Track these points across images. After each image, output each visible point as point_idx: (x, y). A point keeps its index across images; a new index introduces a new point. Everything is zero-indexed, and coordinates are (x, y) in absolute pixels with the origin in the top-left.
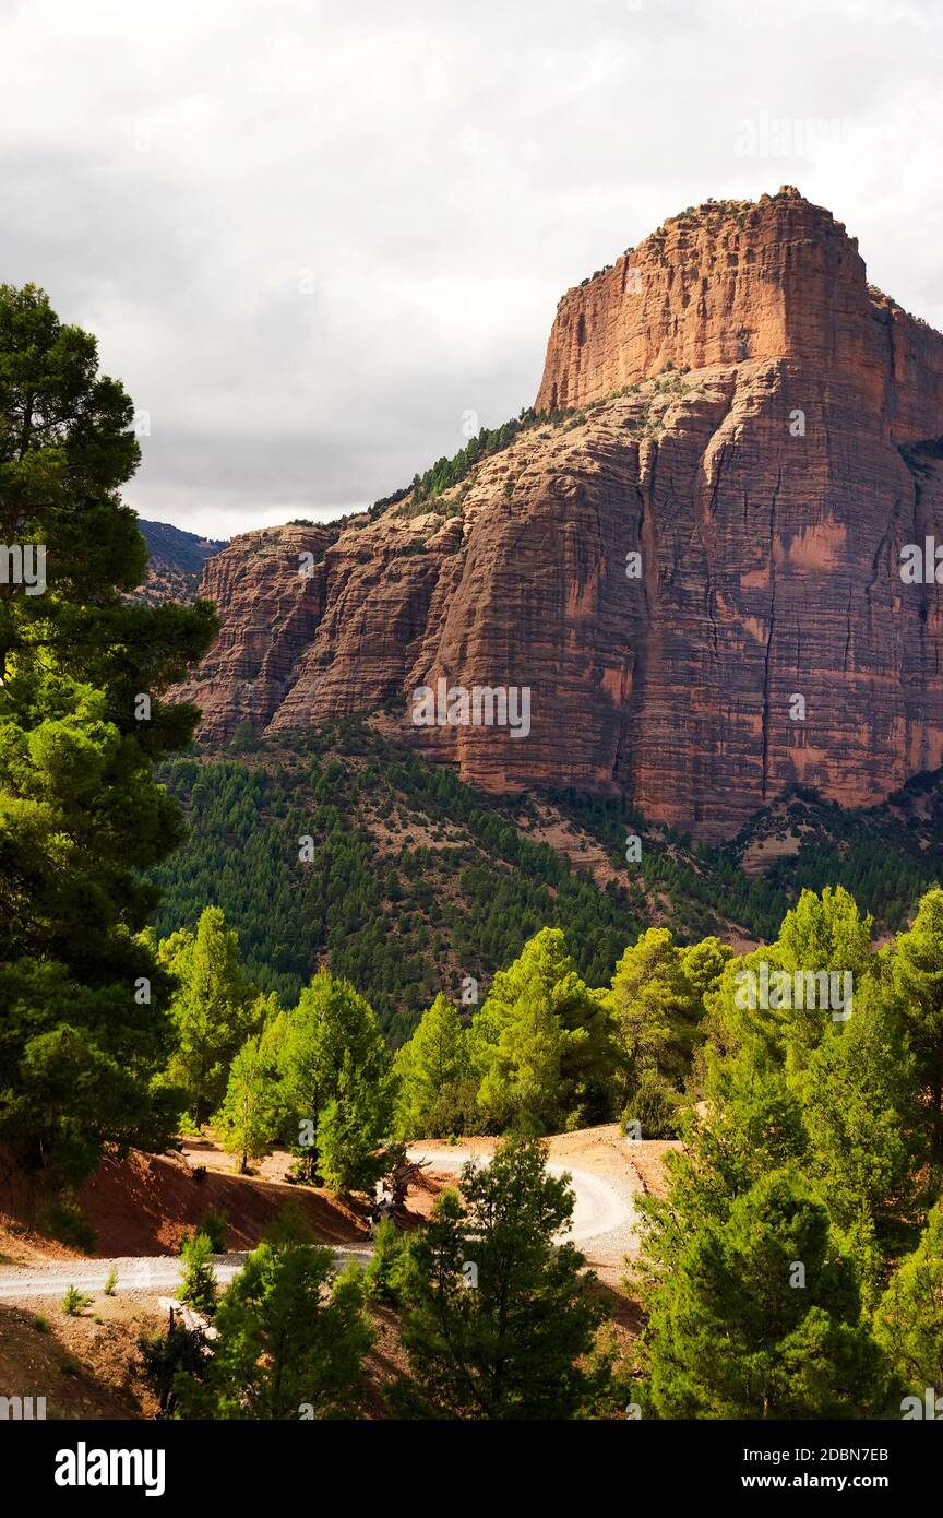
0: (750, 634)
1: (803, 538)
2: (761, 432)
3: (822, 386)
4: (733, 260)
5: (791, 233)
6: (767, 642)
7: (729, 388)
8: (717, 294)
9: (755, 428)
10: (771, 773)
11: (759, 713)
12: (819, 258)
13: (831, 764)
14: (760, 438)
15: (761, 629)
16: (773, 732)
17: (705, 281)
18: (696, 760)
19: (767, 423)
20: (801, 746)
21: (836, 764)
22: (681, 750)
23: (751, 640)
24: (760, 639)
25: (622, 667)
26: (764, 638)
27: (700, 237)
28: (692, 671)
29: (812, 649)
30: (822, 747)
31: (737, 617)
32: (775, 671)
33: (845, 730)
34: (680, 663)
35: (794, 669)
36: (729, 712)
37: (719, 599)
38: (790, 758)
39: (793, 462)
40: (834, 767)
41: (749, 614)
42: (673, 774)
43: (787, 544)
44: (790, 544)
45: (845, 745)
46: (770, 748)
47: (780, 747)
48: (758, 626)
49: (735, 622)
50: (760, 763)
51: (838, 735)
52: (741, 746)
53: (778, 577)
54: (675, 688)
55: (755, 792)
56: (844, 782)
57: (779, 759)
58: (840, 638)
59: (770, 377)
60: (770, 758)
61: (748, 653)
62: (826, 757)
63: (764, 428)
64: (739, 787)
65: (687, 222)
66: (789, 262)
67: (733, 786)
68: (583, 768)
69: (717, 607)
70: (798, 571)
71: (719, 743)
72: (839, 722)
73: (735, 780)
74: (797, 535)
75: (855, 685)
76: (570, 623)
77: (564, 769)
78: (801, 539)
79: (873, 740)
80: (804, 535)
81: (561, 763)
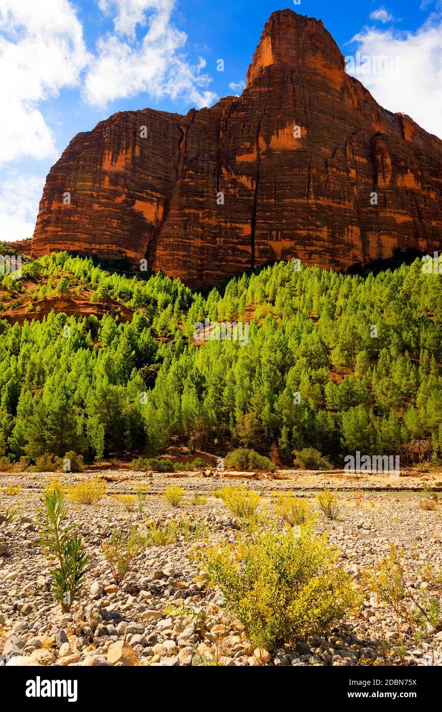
0: (242, 184)
1: (278, 136)
2: (254, 94)
6: (254, 188)
9: (250, 93)
10: (256, 255)
11: (247, 223)
13: (299, 248)
14: (254, 97)
15: (250, 181)
16: (257, 232)
18: (202, 248)
20: (277, 239)
21: (303, 248)
22: (187, 241)
23: (243, 187)
24: (250, 187)
25: (155, 203)
26: (252, 186)
28: (201, 203)
29: (284, 189)
30: (292, 239)
31: (234, 176)
32: (259, 201)
33: (308, 230)
34: (191, 198)
35: (273, 200)
36: (226, 222)
37: (224, 170)
38: (270, 246)
40: (301, 250)
41: (242, 174)
42: (181, 253)
43: (268, 141)
44: (270, 141)
45: (309, 237)
46: (256, 241)
47: (263, 241)
48: (248, 180)
49: (233, 179)
50: (250, 250)
51: (304, 233)
52: (235, 240)
53: (262, 157)
54: (187, 211)
55: (246, 266)
56: (309, 259)
57: (262, 247)
58: (303, 183)
60: (256, 247)
61: (241, 193)
62: (295, 245)
63: (256, 92)
64: (232, 262)
67: (227, 261)
69: (222, 173)
70: (276, 152)
71: (218, 239)
72: (304, 226)
73: (230, 258)
74: (274, 135)
75: (315, 206)
76: (105, 173)
77: (93, 246)
78: (276, 136)
79: (332, 235)
80: (277, 134)
81: (90, 243)
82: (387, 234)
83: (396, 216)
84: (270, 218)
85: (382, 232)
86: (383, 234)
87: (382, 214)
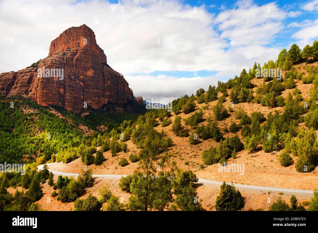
3: (90, 51)
4: (77, 33)
5: (86, 30)
6: (83, 86)
7: (77, 51)
8: (75, 38)
9: (81, 56)
11: (82, 95)
12: (89, 34)
16: (85, 98)
17: (73, 36)
18: (74, 102)
19: (83, 55)
20: (88, 100)
21: (93, 103)
22: (71, 100)
23: (81, 85)
25: (62, 88)
27: (72, 31)
28: (73, 89)
29: (90, 87)
30: (91, 100)
31: (79, 82)
32: (84, 89)
34: (71, 88)
35: (87, 90)
36: (78, 95)
37: (76, 79)
38: (87, 102)
39: (86, 61)
42: (70, 104)
43: (86, 72)
45: (95, 100)
46: (84, 100)
47: (86, 100)
48: (82, 83)
51: (94, 99)
53: (85, 77)
54: (70, 91)
56: (94, 105)
58: (93, 85)
59: (83, 49)
61: (81, 87)
65: (70, 29)
66: (85, 34)
68: (57, 102)
70: (87, 76)
71: (77, 99)
72: (94, 97)
73: (79, 105)
75: (96, 92)
76: (55, 81)
77: (54, 102)
79: (98, 100)
80: (88, 71)
81: (53, 102)
83: (108, 93)
84: (87, 95)
85: (105, 97)
87: (106, 93)
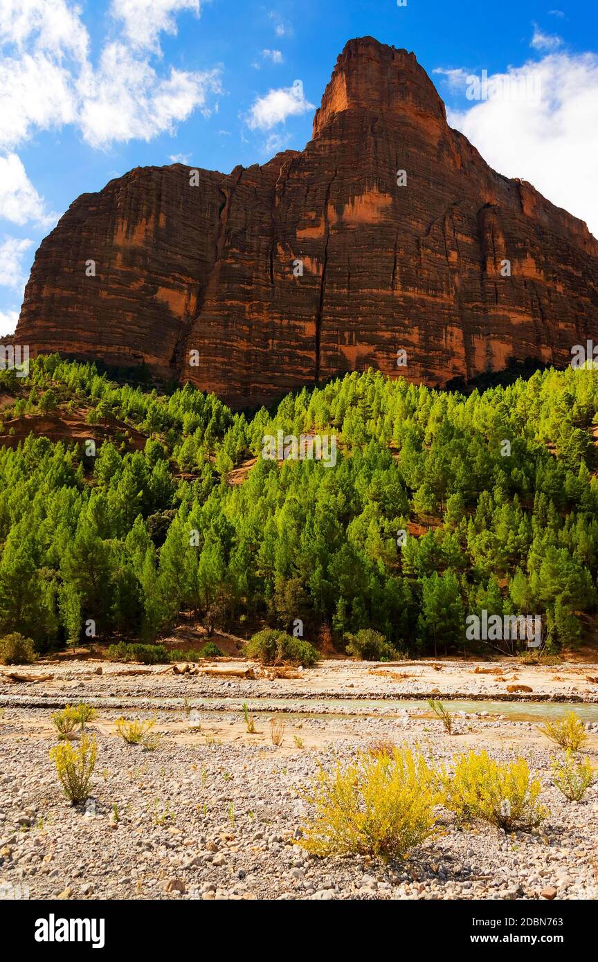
0: (305, 268)
1: (353, 205)
2: (322, 149)
6: (321, 274)
9: (317, 147)
10: (322, 363)
11: (310, 320)
13: (381, 356)
14: (322, 153)
15: (314, 266)
16: (324, 333)
20: (351, 343)
21: (385, 356)
22: (228, 343)
23: (305, 272)
24: (315, 272)
25: (186, 291)
26: (318, 270)
28: (248, 292)
29: (361, 276)
30: (371, 343)
31: (293, 258)
32: (327, 291)
33: (393, 331)
34: (235, 286)
35: (345, 290)
36: (281, 319)
37: (280, 248)
38: (342, 352)
40: (383, 358)
41: (304, 255)
42: (218, 359)
43: (339, 210)
44: (343, 211)
45: (393, 341)
46: (321, 344)
47: (331, 345)
48: (312, 263)
49: (293, 262)
50: (314, 357)
51: (387, 335)
52: (292, 343)
53: (332, 232)
54: (229, 303)
55: (308, 378)
56: (394, 370)
57: (330, 353)
58: (387, 268)
60: (322, 352)
61: (303, 281)
62: (375, 351)
63: (325, 146)
64: (289, 372)
67: (283, 371)
68: (119, 349)
69: (277, 253)
70: (350, 226)
71: (270, 341)
72: (387, 325)
73: (285, 367)
74: (348, 203)
75: (402, 299)
76: (117, 249)
77: (98, 348)
78: (350, 205)
79: (425, 339)
80: (353, 203)
81: (95, 344)
82: (498, 338)
83: (511, 315)
84: (342, 314)
85: (492, 335)
86: (494, 338)
87: (492, 312)
